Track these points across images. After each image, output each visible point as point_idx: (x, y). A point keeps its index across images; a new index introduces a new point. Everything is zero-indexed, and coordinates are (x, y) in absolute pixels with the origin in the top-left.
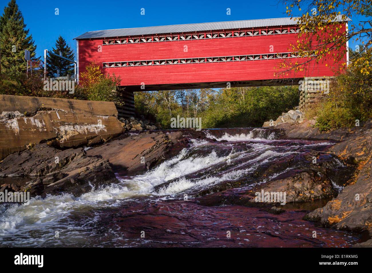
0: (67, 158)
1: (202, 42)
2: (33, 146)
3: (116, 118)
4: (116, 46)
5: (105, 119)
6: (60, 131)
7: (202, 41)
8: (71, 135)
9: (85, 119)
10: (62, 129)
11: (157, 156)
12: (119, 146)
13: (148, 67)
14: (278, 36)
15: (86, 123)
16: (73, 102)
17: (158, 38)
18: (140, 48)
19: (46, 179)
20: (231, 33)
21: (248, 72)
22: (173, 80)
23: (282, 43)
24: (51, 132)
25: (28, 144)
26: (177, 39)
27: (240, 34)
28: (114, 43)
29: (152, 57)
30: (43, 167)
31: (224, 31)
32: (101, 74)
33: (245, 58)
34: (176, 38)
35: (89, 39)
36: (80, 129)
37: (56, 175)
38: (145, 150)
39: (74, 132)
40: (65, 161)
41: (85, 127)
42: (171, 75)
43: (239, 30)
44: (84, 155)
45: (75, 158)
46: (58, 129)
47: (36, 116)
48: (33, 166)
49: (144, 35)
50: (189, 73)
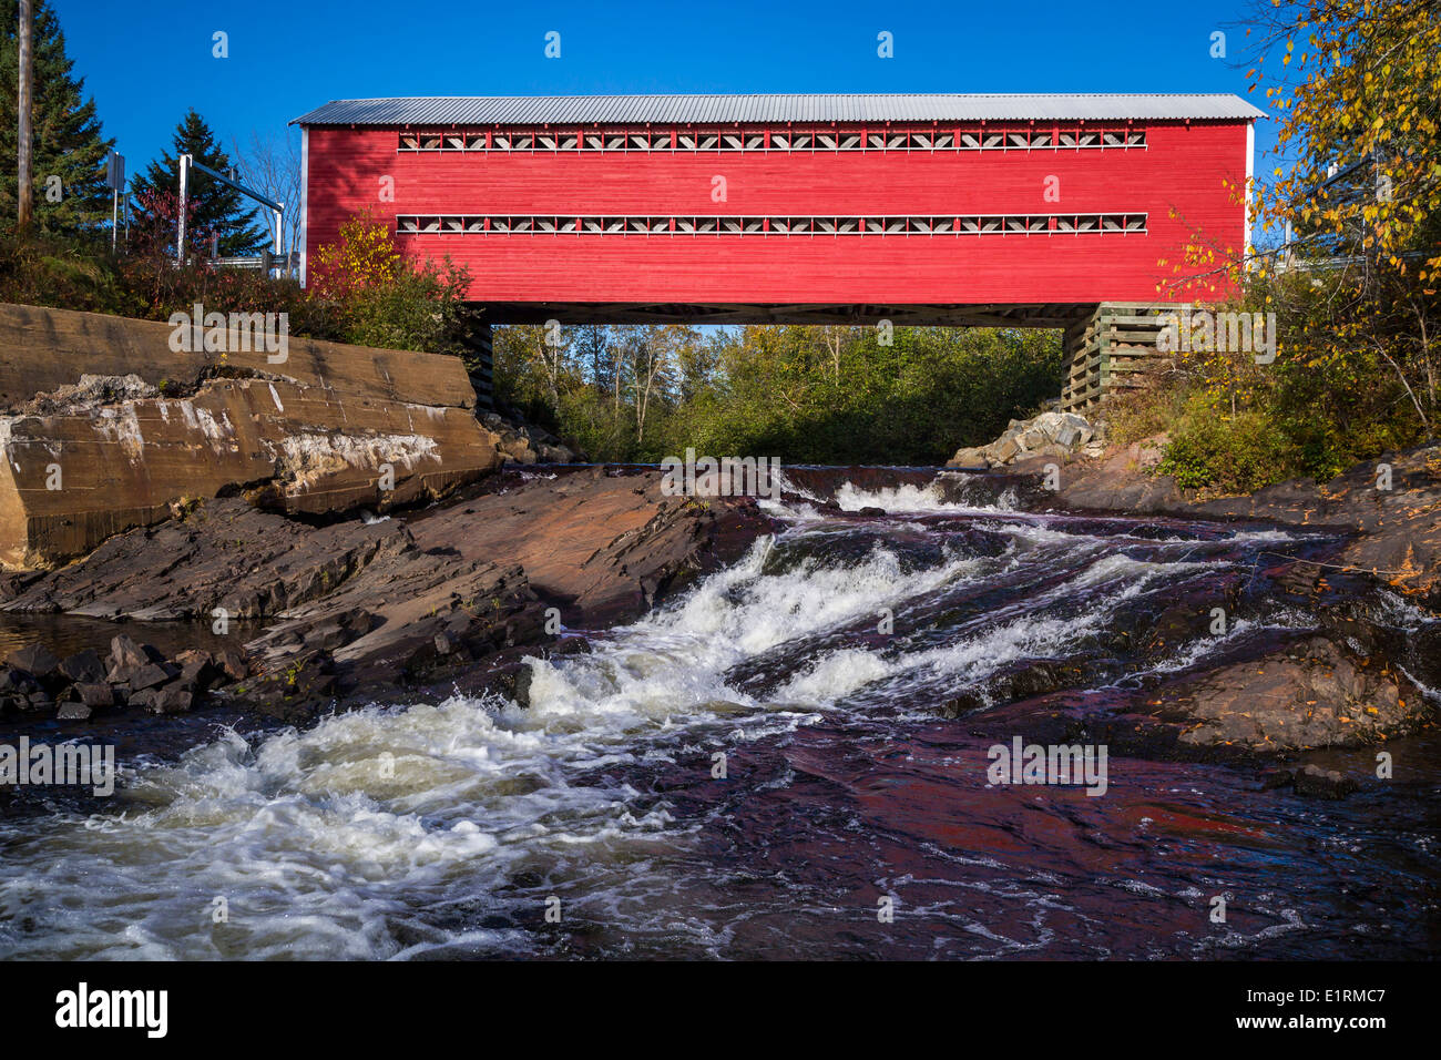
0: (349, 555)
1: (755, 162)
2: (194, 505)
3: (469, 415)
4: (443, 158)
5: (434, 415)
6: (285, 454)
7: (754, 157)
8: (322, 470)
9: (366, 416)
10: (292, 446)
11: (671, 559)
12: (515, 518)
13: (560, 241)
14: (1017, 156)
15: (372, 431)
16: (327, 352)
17: (599, 138)
18: (536, 171)
19: (316, 632)
20: (859, 135)
21: (911, 274)
22: (649, 291)
23: (1030, 180)
24: (254, 455)
25: (176, 500)
26: (668, 146)
27: (889, 139)
28: (438, 146)
29: (575, 204)
30: (265, 587)
31: (833, 128)
32: (393, 253)
33: (902, 226)
34: (664, 141)
35: (350, 125)
36: (352, 450)
37: (348, 619)
38: (622, 536)
39: (332, 460)
40: (344, 569)
41: (371, 445)
42: (644, 271)
43: (887, 128)
44: (410, 548)
45: (377, 558)
46: (279, 448)
47: (201, 397)
48: (220, 580)
49: (550, 124)
50: (707, 269)
